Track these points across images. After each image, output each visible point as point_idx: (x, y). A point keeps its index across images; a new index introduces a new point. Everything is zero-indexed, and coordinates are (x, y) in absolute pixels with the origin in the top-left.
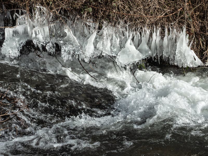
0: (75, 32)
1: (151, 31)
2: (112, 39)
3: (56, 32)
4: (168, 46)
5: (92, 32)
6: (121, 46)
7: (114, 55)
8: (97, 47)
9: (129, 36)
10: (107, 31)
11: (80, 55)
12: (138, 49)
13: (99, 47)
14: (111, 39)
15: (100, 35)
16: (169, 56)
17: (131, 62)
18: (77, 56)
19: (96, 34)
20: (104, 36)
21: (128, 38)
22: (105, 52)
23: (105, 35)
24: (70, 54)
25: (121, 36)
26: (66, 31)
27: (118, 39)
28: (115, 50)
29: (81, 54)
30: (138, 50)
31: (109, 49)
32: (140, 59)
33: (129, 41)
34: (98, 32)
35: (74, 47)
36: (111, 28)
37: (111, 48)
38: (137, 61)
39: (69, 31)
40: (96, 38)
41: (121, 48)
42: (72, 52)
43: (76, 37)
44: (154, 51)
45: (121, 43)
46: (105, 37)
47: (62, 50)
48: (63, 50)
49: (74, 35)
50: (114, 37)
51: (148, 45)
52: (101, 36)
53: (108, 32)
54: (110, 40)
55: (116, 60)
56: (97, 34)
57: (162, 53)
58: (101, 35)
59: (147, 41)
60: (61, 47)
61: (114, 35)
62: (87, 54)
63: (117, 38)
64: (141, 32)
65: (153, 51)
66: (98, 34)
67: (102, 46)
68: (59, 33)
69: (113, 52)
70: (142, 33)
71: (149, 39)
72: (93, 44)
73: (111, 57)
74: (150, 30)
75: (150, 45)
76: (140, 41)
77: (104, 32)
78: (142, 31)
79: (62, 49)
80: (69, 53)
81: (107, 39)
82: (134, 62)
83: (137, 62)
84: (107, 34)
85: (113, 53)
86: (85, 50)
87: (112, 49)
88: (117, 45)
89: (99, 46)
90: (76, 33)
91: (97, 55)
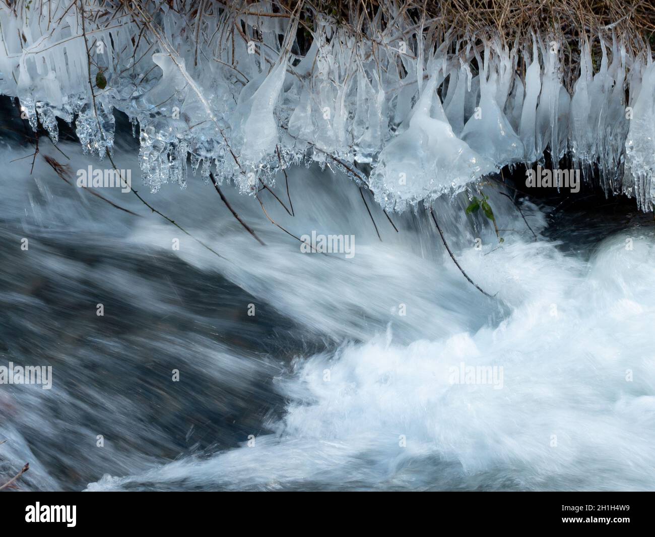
0: (199, 61)
1: (519, 51)
2: (353, 92)
3: (116, 61)
4: (592, 119)
5: (268, 61)
6: (391, 119)
7: (360, 159)
8: (289, 125)
9: (426, 77)
10: (330, 59)
11: (219, 161)
12: (462, 135)
13: (299, 129)
14: (351, 90)
15: (304, 77)
16: (598, 159)
17: (435, 192)
18: (207, 165)
19: (284, 70)
20: (322, 81)
21: (424, 86)
22: (325, 148)
23: (325, 77)
24: (174, 159)
25: (391, 76)
26: (159, 60)
27: (377, 92)
28: (367, 137)
29: (222, 157)
30: (465, 139)
31: (342, 135)
32: (474, 179)
33: (428, 98)
34: (296, 63)
35: (193, 130)
36: (349, 44)
37: (350, 129)
38: (460, 187)
39: (171, 60)
40: (287, 88)
41: (393, 126)
42: (184, 149)
43: (201, 84)
44: (532, 139)
45: (390, 104)
46: (324, 86)
47: (142, 143)
48: (149, 143)
49: (193, 78)
50: (363, 82)
51: (508, 111)
52: (307, 81)
53: (337, 66)
54: (343, 98)
55: (371, 184)
56: (292, 72)
57: (568, 148)
58: (308, 75)
59: (504, 99)
60: (138, 126)
61: (361, 73)
62: (246, 160)
63: (375, 87)
64: (478, 58)
65: (528, 141)
66: (295, 69)
67: (309, 121)
68: (128, 67)
69: (357, 145)
70: (480, 64)
71: (513, 87)
72: (272, 115)
73: (348, 169)
74: (514, 50)
75: (515, 113)
76: (474, 99)
77: (318, 63)
78: (482, 54)
79: (144, 139)
80: (172, 155)
81: (334, 90)
82: (446, 191)
83: (460, 191)
84: (330, 73)
85: (356, 148)
86: (242, 138)
87: (355, 134)
88: (374, 114)
89: (299, 124)
90: (200, 66)
91: (291, 159)
